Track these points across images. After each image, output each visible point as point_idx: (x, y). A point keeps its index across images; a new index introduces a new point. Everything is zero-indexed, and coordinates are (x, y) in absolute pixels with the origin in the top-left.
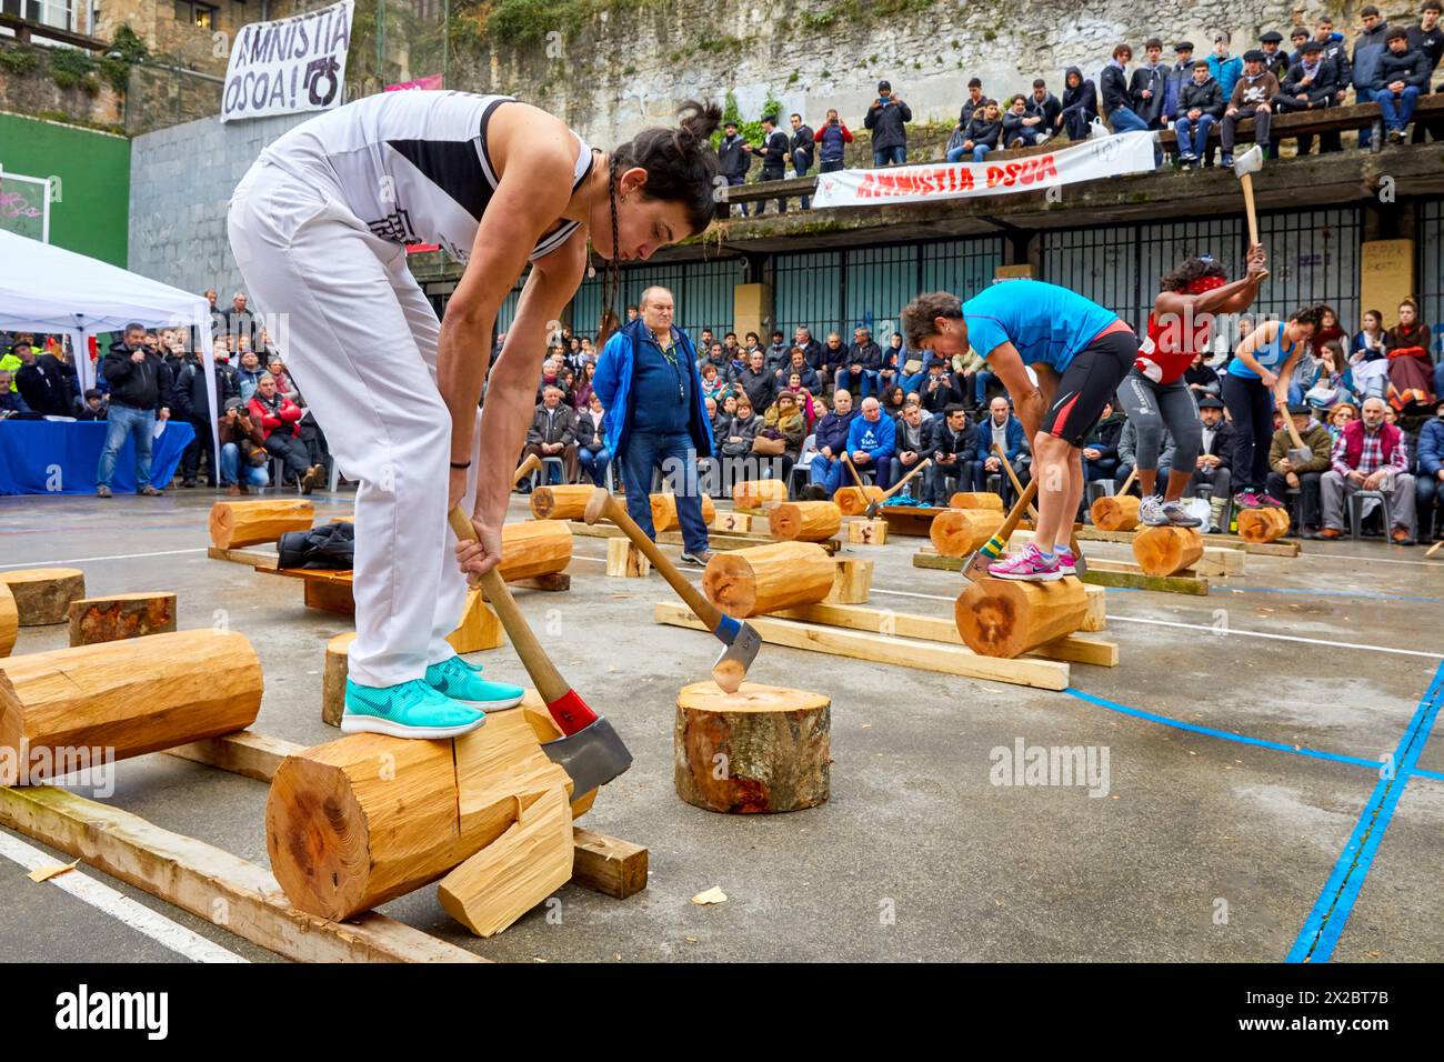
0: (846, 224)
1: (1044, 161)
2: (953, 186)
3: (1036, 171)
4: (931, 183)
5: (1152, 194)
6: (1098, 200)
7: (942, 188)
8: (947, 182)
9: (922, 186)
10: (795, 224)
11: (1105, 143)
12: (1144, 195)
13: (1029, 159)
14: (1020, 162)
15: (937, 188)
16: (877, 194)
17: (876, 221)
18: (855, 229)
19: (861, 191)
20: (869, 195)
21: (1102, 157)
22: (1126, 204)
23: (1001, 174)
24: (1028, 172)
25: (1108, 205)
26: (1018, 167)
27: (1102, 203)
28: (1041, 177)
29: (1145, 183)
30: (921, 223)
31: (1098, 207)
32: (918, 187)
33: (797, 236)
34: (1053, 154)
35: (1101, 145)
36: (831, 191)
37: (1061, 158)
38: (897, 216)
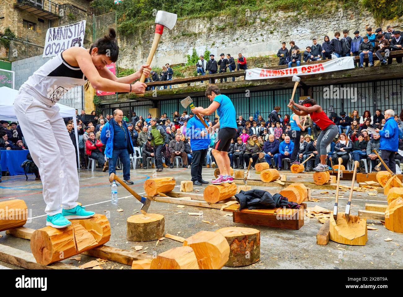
0: (255, 84)
1: (319, 66)
2: (291, 73)
3: (317, 68)
4: (283, 72)
5: (353, 75)
6: (336, 76)
7: (287, 73)
8: (289, 72)
9: (281, 73)
10: (239, 84)
11: (338, 60)
12: (351, 75)
13: (314, 65)
14: (312, 65)
15: (285, 74)
16: (267, 76)
17: (265, 83)
18: (258, 86)
19: (261, 75)
20: (264, 76)
21: (338, 64)
22: (345, 78)
23: (306, 69)
24: (315, 68)
25: (339, 78)
26: (311, 67)
27: (338, 77)
28: (319, 70)
29: (351, 71)
30: (280, 84)
31: (336, 79)
32: (280, 73)
33: (240, 88)
34: (322, 63)
35: (337, 61)
36: (251, 75)
37: (324, 65)
38: (272, 82)
